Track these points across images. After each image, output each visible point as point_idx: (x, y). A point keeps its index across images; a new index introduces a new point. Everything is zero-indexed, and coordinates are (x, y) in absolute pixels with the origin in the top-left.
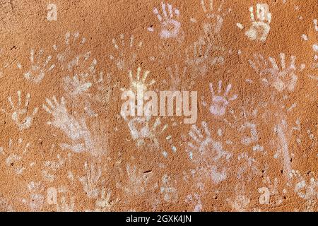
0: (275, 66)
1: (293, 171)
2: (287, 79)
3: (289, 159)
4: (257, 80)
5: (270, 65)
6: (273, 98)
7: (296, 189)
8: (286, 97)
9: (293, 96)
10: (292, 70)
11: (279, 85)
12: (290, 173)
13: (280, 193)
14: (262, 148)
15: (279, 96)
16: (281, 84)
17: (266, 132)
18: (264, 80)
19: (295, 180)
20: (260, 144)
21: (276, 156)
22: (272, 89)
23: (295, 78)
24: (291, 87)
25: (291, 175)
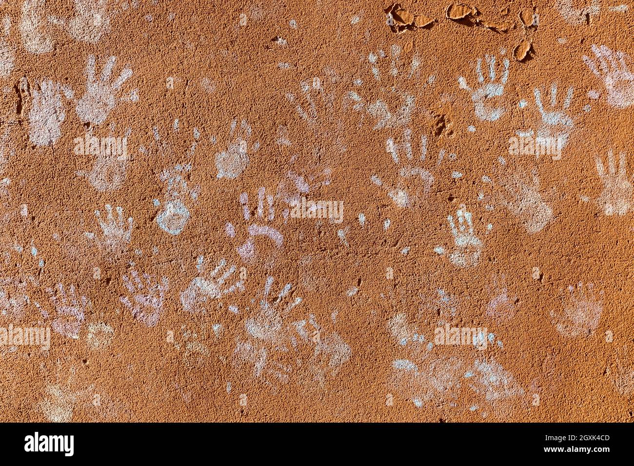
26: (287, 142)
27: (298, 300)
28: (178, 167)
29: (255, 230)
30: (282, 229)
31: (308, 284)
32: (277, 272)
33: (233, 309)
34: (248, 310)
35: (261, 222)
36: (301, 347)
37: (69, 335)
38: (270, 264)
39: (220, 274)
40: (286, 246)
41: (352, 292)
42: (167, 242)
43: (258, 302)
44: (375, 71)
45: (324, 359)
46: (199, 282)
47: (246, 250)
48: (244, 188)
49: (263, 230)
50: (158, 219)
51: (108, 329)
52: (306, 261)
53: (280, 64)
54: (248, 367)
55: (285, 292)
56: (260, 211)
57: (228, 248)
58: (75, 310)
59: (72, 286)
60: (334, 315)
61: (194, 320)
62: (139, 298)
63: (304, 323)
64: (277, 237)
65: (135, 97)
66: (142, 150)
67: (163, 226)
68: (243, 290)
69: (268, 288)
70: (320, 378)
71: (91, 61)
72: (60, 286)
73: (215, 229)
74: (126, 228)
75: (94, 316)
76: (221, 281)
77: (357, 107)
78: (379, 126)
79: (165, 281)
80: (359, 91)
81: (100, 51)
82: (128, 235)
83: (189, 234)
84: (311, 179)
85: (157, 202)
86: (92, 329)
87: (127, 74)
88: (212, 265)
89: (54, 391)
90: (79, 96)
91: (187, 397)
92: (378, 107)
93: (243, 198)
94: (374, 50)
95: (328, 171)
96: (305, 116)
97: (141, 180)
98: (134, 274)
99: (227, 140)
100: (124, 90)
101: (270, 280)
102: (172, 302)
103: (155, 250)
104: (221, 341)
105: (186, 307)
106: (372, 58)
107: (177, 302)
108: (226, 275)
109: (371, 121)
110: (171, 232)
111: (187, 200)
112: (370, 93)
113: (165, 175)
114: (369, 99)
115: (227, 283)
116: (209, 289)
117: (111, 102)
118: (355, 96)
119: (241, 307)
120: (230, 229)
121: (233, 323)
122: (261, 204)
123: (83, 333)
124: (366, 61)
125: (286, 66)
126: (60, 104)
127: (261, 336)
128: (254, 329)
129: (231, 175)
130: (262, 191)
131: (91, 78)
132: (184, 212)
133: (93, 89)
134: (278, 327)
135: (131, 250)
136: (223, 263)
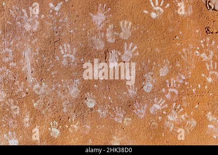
0: (26, 15)
1: (33, 78)
2: (32, 24)
3: (31, 71)
4: (14, 22)
5: (23, 14)
6: (23, 35)
7: (34, 89)
8: (31, 34)
9: (35, 34)
10: (36, 18)
11: (28, 27)
12: (31, 79)
13: (24, 90)
14: (15, 64)
15: (27, 34)
16: (29, 26)
17: (18, 55)
18: (19, 23)
19: (34, 83)
20: (14, 62)
21: (23, 69)
22: (23, 29)
23: (37, 23)
24: (35, 29)
25: (32, 81)
26: (179, 65)
27: (182, 109)
28: (149, 73)
29: (170, 90)
30: (178, 89)
31: (185, 105)
32: (176, 102)
33: (164, 112)
34: (169, 113)
35: (172, 88)
36: (183, 122)
37: (119, 122)
38: (174, 99)
39: (161, 103)
40: (179, 94)
41: (197, 106)
42: (147, 94)
43: (171, 110)
44: (202, 45)
45: (189, 125)
46: (155, 105)
47: (168, 96)
48: (167, 79)
49: (173, 90)
50: (144, 88)
51: (130, 119)
52: (184, 98)
53: (177, 44)
54: (168, 128)
55: (178, 107)
56: (172, 85)
57: (163, 95)
58: (121, 114)
59: (120, 108)
60: (192, 113)
61: (154, 116)
62: (139, 110)
63: (184, 116)
64: (176, 92)
65: (138, 54)
66: (140, 69)
67: (145, 90)
68: (167, 107)
69: (174, 106)
70: (188, 131)
71: (126, 44)
72: (117, 108)
73: (159, 90)
74: (135, 91)
75: (126, 116)
76: (161, 105)
77: (198, 55)
78: (204, 60)
79: (146, 105)
80: (198, 51)
81: (128, 42)
82: (136, 92)
83: (152, 92)
84: (185, 75)
85: (143, 83)
86: (125, 119)
87: (135, 48)
88: (159, 100)
89: (115, 138)
90: (122, 54)
91: (152, 138)
92: (203, 55)
93: (167, 81)
94: (202, 39)
95: (190, 73)
96: (184, 58)
97: (139, 77)
98: (137, 103)
99: (163, 65)
100: (135, 52)
101: (175, 104)
102: (148, 111)
103: (143, 96)
104: (161, 122)
105: (152, 112)
106: (202, 42)
107: (149, 111)
108: (162, 103)
109: (202, 59)
110: (148, 91)
111: (152, 83)
112: (201, 51)
113: (146, 75)
114: (201, 53)
115: (163, 105)
116: (158, 107)
117: (131, 56)
118: (197, 52)
119: (166, 112)
120: (164, 90)
121: (165, 116)
122: (172, 83)
123: (123, 121)
124: (200, 43)
125: (178, 44)
126: (117, 56)
127: (172, 120)
128: (170, 118)
129: (164, 75)
130: (172, 79)
131: (126, 49)
132: (151, 85)
133: (126, 52)
134: (177, 117)
135: (136, 97)
136: (161, 99)
